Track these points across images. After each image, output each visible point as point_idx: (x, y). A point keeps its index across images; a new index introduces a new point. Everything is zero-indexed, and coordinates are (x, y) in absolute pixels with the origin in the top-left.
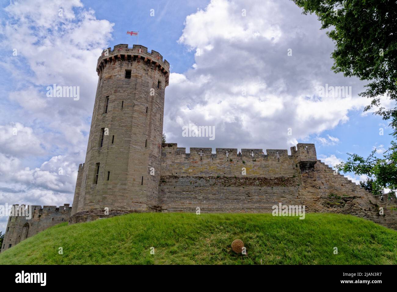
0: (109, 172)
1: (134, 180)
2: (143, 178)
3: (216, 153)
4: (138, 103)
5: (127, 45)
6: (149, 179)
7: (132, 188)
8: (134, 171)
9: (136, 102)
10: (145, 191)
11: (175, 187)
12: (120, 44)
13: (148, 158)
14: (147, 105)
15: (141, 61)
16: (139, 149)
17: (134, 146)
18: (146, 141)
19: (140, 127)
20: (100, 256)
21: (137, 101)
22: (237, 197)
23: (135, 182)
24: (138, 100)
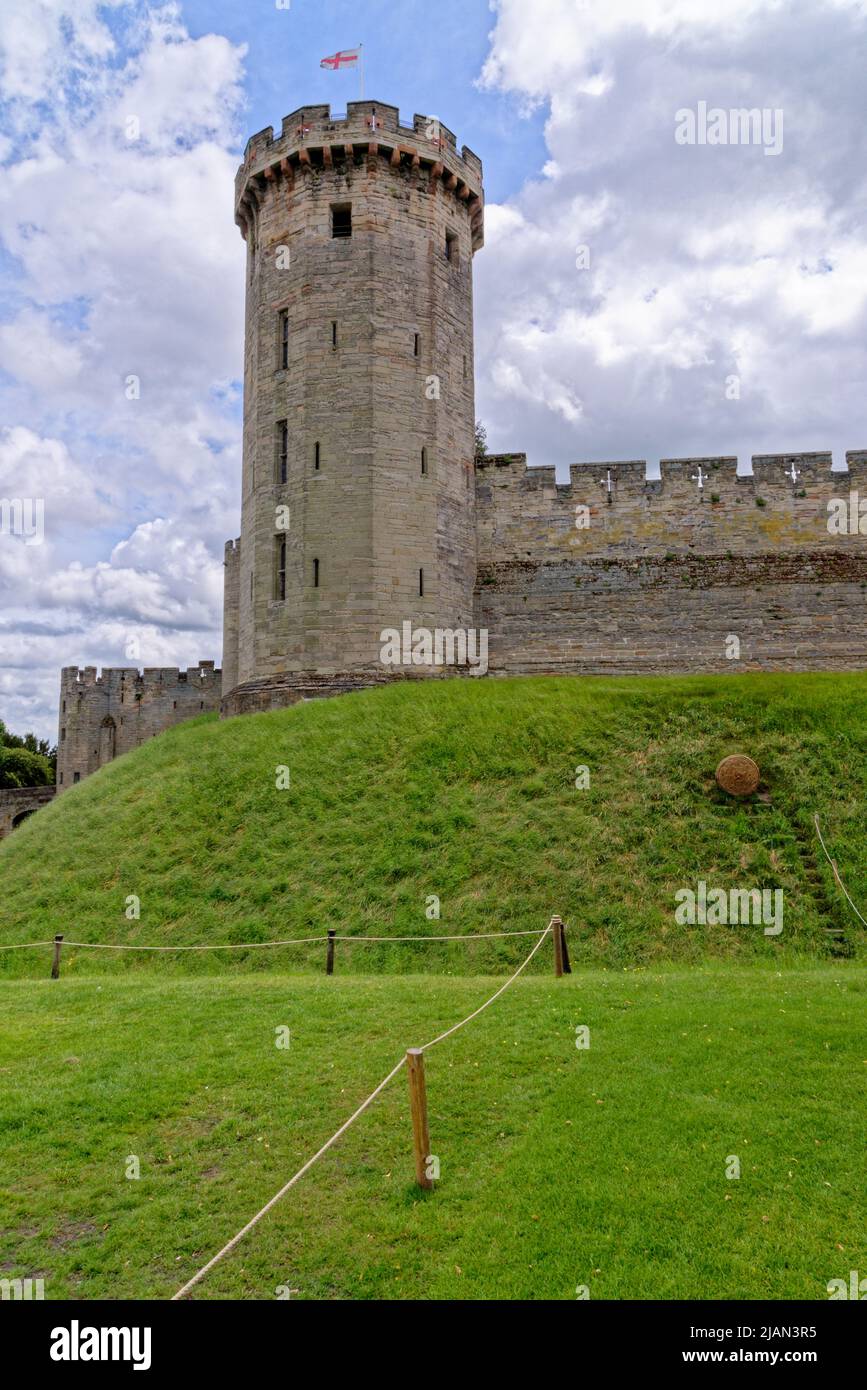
0: (316, 562)
1: (396, 582)
2: (424, 573)
3: (660, 478)
4: (384, 323)
5: (327, 107)
6: (443, 576)
7: (391, 606)
8: (394, 554)
9: (379, 319)
10: (432, 616)
11: (525, 598)
12: (303, 108)
13: (435, 510)
14: (415, 328)
15: (382, 163)
16: (401, 482)
17: (388, 474)
18: (423, 453)
19: (398, 406)
20: (321, 805)
21: (380, 316)
22: (735, 621)
23: (398, 589)
24: (386, 314)
